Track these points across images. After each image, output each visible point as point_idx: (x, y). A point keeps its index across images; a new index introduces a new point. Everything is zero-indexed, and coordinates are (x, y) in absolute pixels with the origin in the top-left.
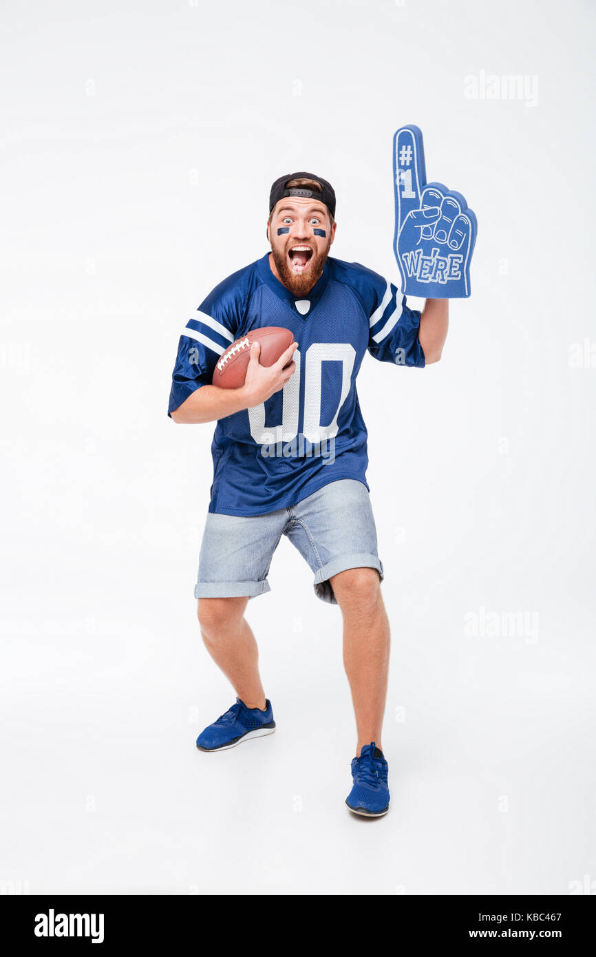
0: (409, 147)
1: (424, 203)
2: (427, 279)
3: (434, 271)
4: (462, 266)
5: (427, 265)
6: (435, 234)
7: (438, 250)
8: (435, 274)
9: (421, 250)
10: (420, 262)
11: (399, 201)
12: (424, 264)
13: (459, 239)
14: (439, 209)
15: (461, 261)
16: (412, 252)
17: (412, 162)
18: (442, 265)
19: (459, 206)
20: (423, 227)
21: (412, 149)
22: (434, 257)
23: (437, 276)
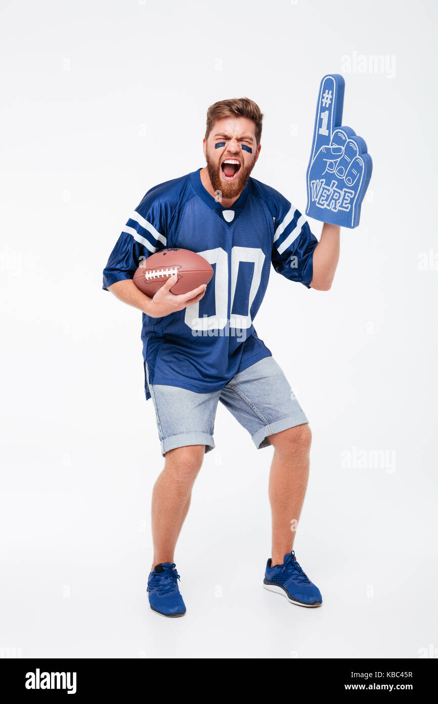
0: (331, 92)
1: (333, 141)
2: (323, 205)
3: (329, 200)
4: (352, 200)
5: (325, 193)
6: (337, 168)
7: (336, 183)
8: (330, 203)
9: (324, 180)
10: (321, 189)
11: (317, 135)
12: (324, 192)
13: (354, 177)
14: (343, 148)
15: (352, 196)
16: (318, 180)
17: (330, 105)
18: (336, 196)
19: (358, 149)
20: (329, 161)
21: (332, 94)
22: (332, 188)
23: (331, 204)
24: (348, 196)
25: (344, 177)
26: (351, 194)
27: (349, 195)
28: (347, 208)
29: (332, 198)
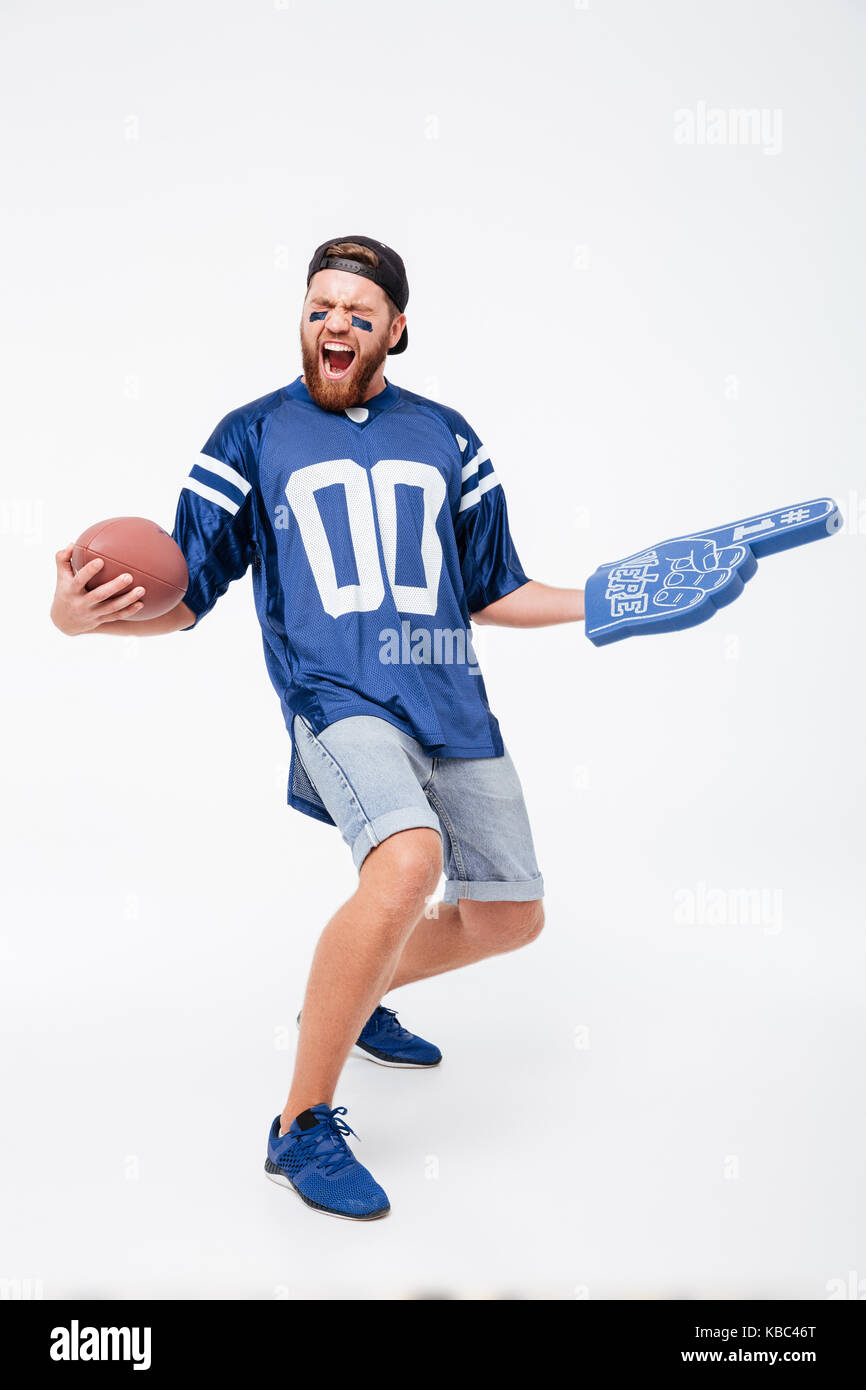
1: (725, 551)
6: (680, 572)
7: (656, 580)
18: (633, 588)
20: (690, 558)
22: (646, 578)
23: (617, 585)
24: (636, 606)
25: (666, 588)
26: (642, 608)
27: (639, 606)
28: (616, 612)
29: (627, 584)
